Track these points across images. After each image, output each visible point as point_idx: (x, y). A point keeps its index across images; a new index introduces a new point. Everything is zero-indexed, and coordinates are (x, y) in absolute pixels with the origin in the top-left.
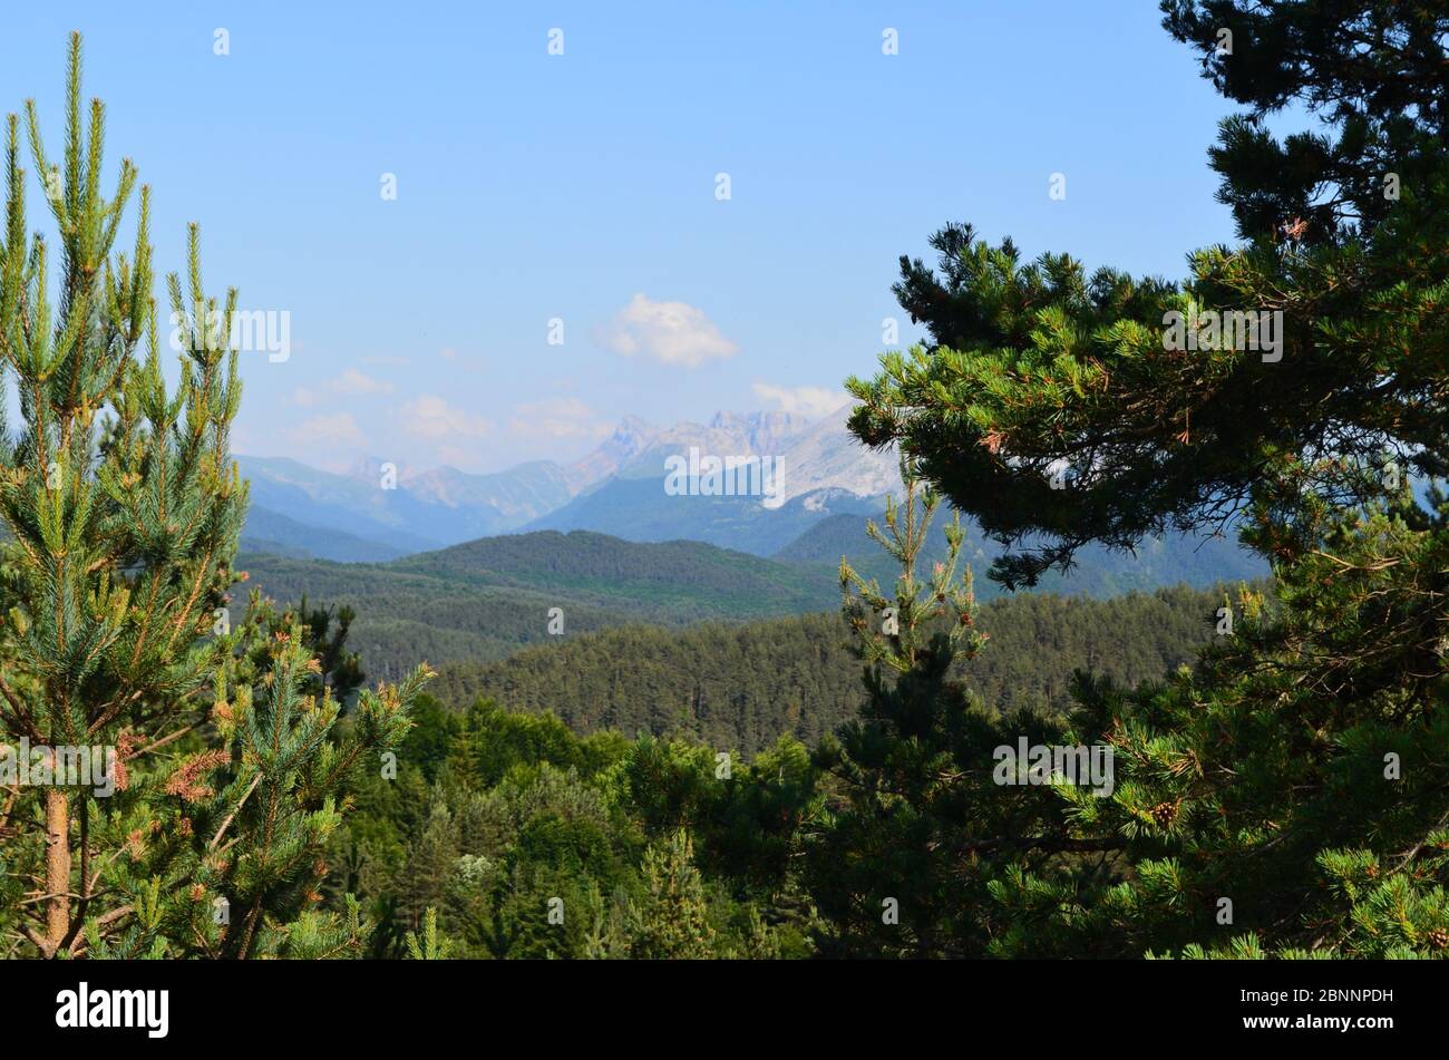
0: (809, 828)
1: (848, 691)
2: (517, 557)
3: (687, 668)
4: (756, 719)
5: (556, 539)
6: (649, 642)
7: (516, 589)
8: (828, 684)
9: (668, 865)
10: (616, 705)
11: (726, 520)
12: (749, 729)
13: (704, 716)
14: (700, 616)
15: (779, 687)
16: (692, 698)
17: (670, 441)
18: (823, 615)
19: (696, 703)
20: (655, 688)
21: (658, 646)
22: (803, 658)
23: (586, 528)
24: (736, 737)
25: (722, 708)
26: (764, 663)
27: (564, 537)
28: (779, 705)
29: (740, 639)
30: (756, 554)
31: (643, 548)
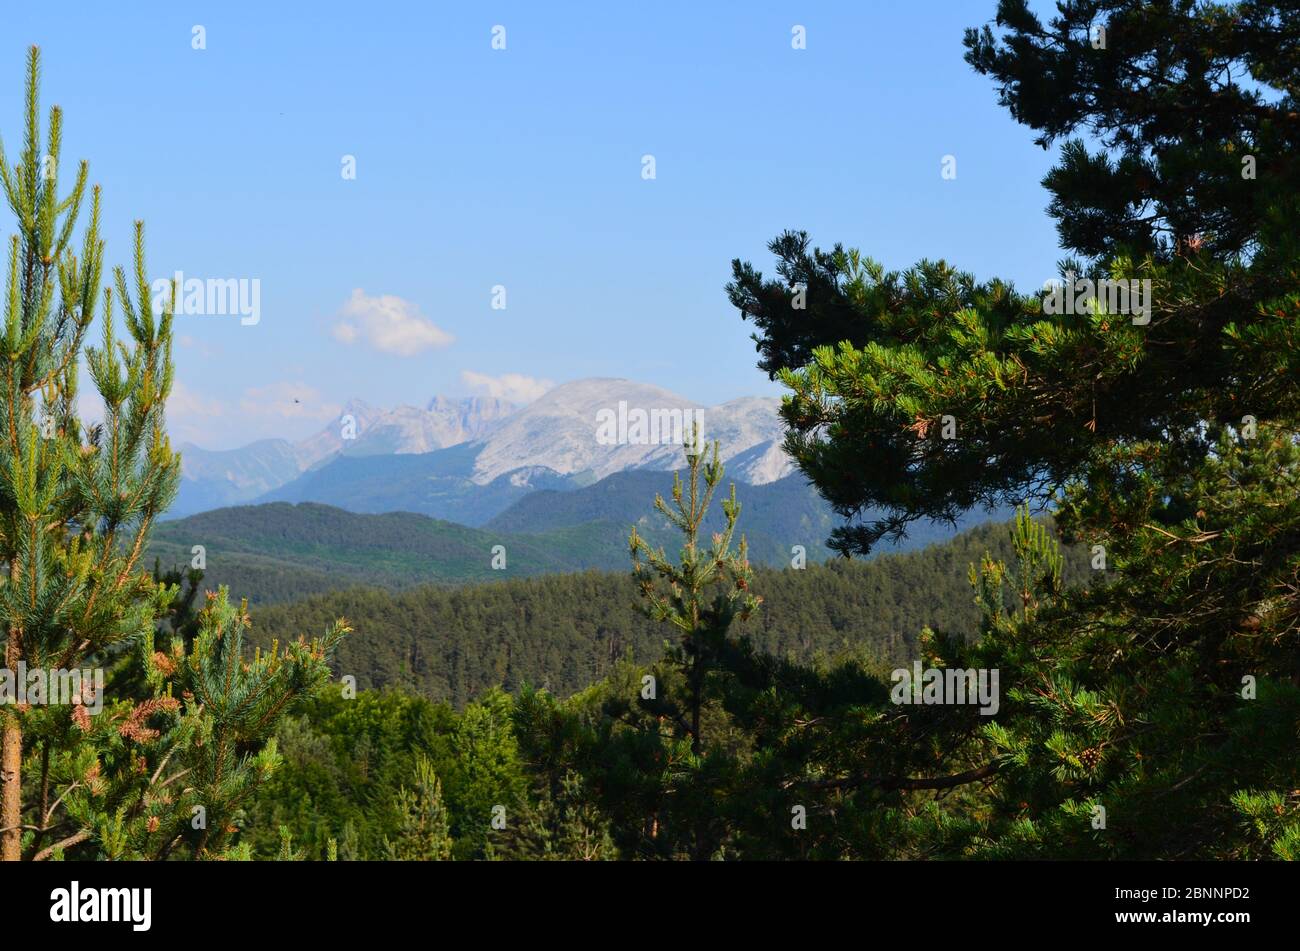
0: (677, 768)
1: (549, 648)
2: (251, 526)
3: (405, 627)
4: (466, 673)
5: (287, 510)
6: (371, 603)
7: (249, 554)
8: (532, 642)
9: (418, 804)
10: (340, 659)
11: (440, 494)
12: (461, 682)
13: (420, 670)
14: (416, 580)
15: (488, 645)
16: (409, 654)
17: (390, 422)
18: (528, 580)
19: (413, 659)
20: (376, 645)
21: (379, 607)
22: (510, 618)
23: (313, 499)
24: (449, 689)
25: (437, 663)
26: (475, 623)
27: (294, 508)
28: (487, 661)
29: (453, 601)
30: (468, 525)
31: (365, 518)
